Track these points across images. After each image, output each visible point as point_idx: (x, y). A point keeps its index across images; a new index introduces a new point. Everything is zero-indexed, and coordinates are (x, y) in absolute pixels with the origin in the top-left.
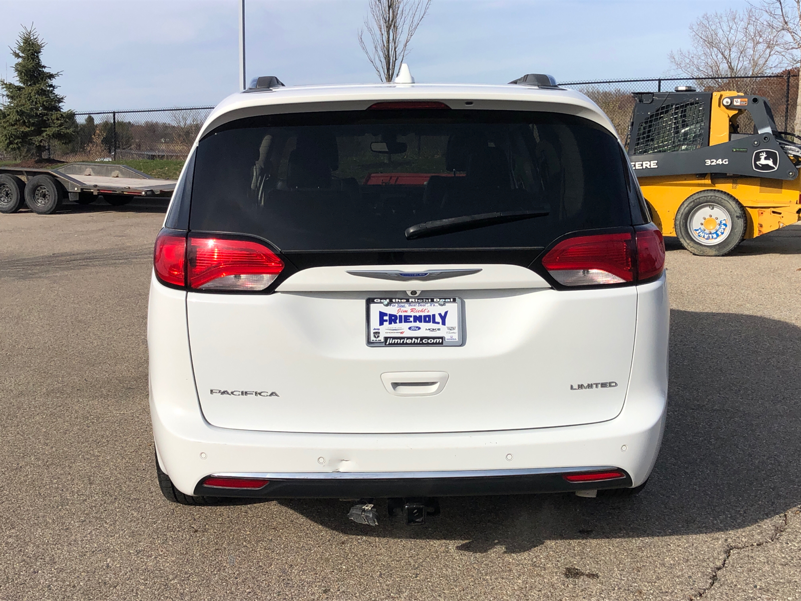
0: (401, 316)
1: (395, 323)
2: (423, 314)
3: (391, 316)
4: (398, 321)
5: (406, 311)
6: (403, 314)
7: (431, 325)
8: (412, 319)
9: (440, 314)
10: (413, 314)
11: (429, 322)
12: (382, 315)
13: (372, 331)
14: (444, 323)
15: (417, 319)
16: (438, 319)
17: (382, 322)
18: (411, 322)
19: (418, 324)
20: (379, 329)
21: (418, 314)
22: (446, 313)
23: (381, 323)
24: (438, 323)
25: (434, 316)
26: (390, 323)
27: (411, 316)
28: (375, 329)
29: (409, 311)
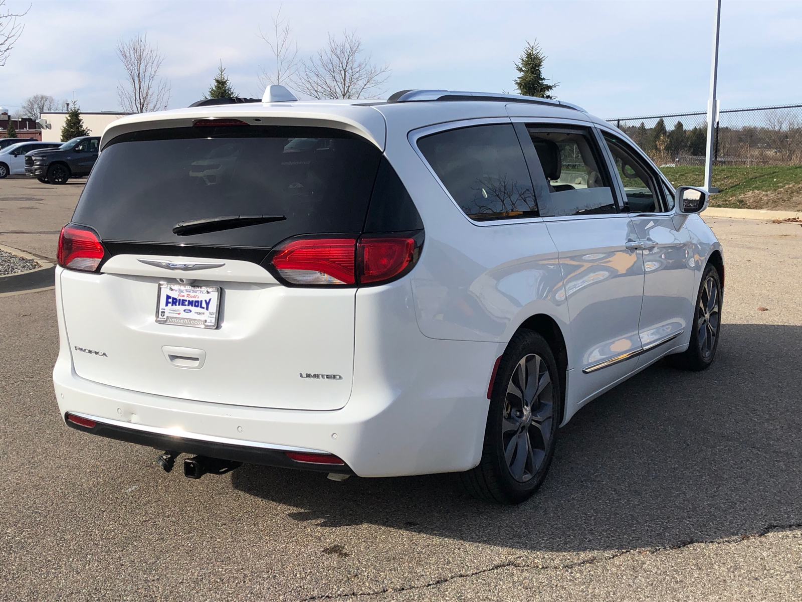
0: (180, 300)
1: (176, 305)
2: (194, 299)
3: (174, 299)
4: (177, 304)
5: (183, 296)
6: (182, 298)
7: (199, 309)
8: (187, 303)
9: (206, 301)
10: (188, 299)
11: (197, 306)
12: (168, 297)
13: (160, 311)
14: (207, 309)
15: (190, 303)
16: (204, 305)
17: (167, 303)
18: (186, 305)
19: (190, 307)
20: (164, 309)
21: (191, 299)
22: (210, 300)
23: (167, 305)
24: (204, 308)
25: (201, 301)
26: (172, 305)
27: (186, 301)
28: (162, 309)
29: (186, 296)
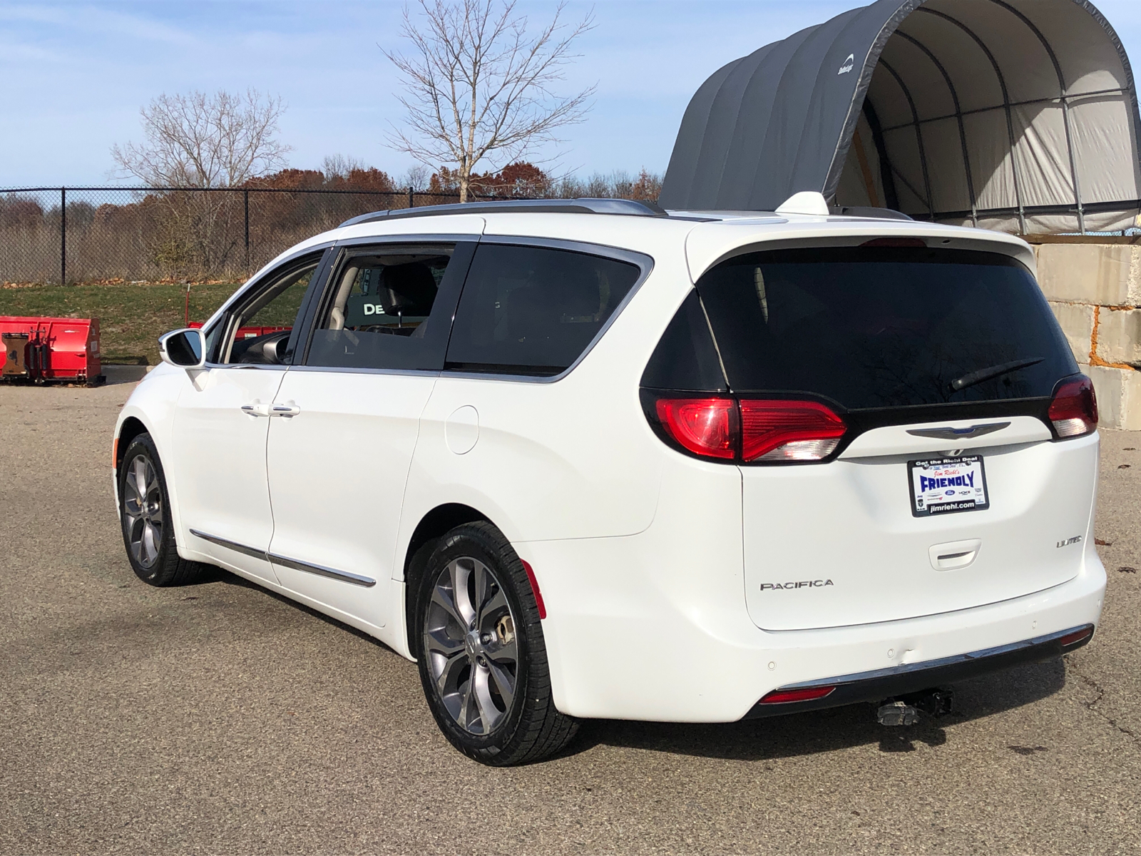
0: (938, 480)
1: (934, 488)
2: (955, 476)
3: (931, 480)
4: (936, 485)
5: (941, 474)
6: (940, 477)
7: (962, 488)
8: (947, 483)
9: (968, 475)
10: (947, 477)
11: (960, 484)
12: (923, 479)
13: (917, 499)
14: (972, 486)
15: (951, 482)
16: (967, 481)
17: (924, 487)
18: (946, 486)
19: (952, 488)
20: (921, 496)
21: (951, 477)
22: (972, 473)
23: (923, 490)
24: (967, 485)
25: (963, 477)
26: (930, 489)
27: (945, 479)
28: (919, 497)
29: (944, 473)
